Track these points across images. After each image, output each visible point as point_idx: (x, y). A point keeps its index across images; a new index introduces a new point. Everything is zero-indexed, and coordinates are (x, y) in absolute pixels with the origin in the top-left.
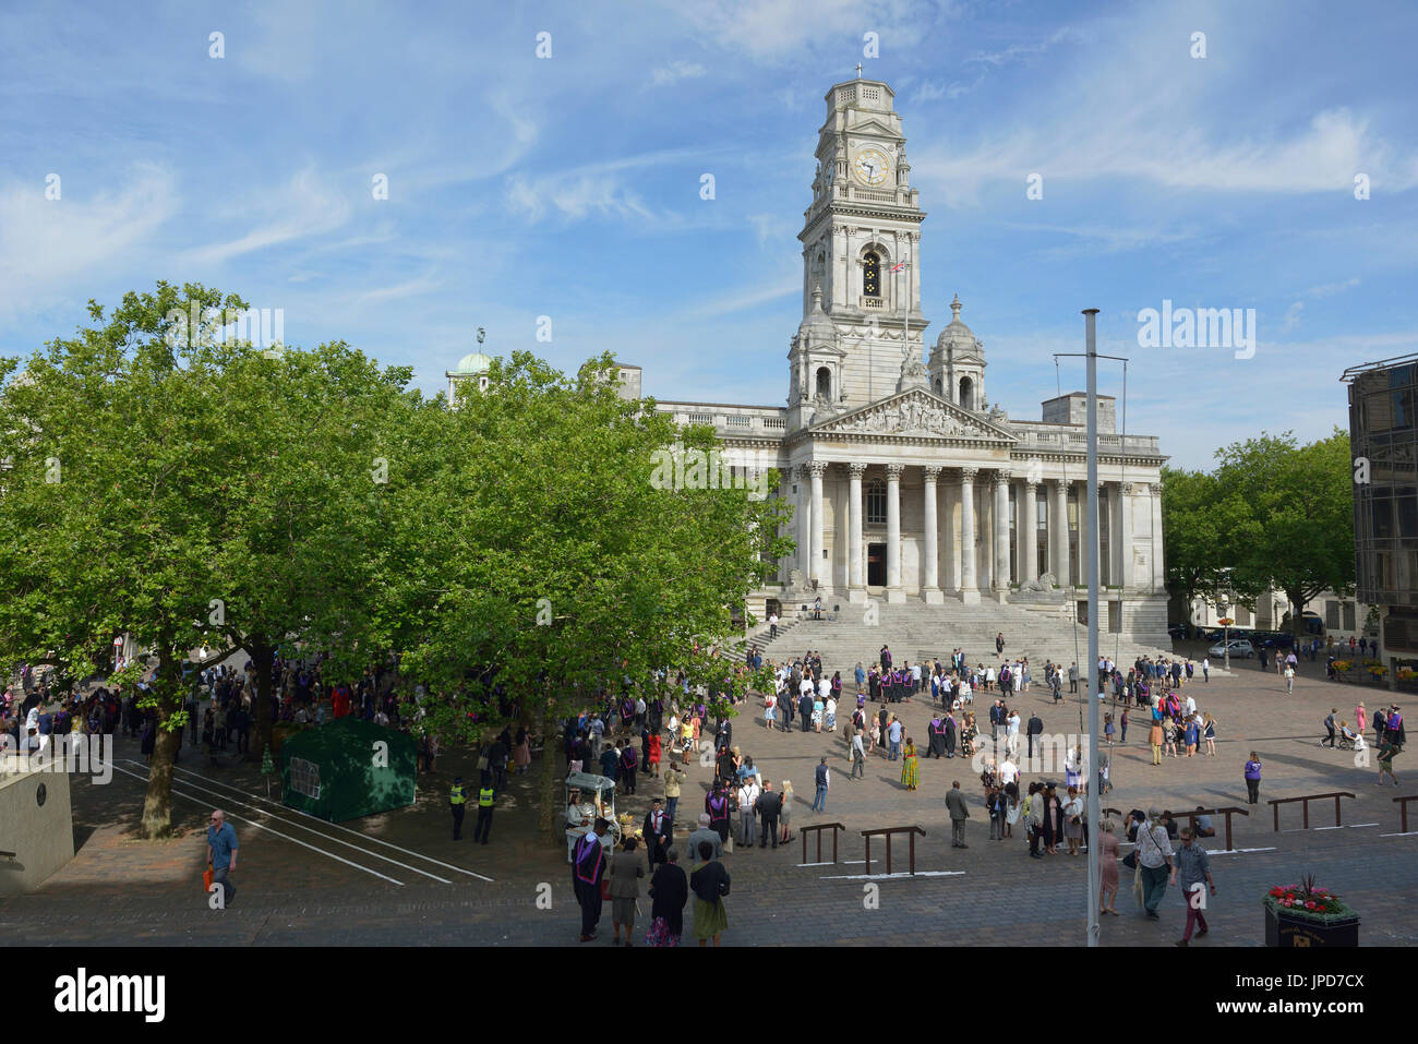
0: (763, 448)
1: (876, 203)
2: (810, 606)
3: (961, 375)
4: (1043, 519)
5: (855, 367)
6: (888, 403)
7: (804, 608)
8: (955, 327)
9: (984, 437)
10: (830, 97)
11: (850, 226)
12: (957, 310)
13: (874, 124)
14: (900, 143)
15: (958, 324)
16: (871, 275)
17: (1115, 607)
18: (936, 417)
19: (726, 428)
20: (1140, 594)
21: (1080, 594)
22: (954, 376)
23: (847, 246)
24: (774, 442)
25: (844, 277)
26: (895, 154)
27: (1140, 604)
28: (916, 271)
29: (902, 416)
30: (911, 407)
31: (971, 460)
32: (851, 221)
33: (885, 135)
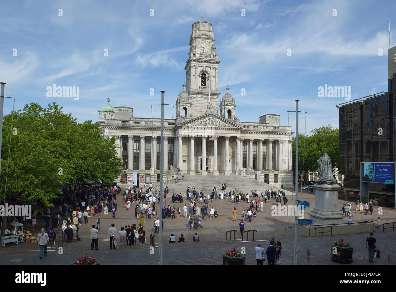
0: (168, 131)
1: (204, 59)
2: (175, 176)
3: (228, 109)
4: (246, 150)
5: (197, 107)
6: (202, 117)
7: (173, 177)
8: (227, 95)
9: (232, 127)
10: (192, 27)
11: (196, 65)
12: (228, 90)
13: (204, 34)
14: (213, 40)
15: (228, 94)
16: (203, 80)
17: (276, 176)
18: (217, 121)
19: (156, 125)
20: (284, 172)
21: (265, 172)
22: (226, 109)
23: (196, 71)
24: (171, 129)
25: (194, 80)
26: (211, 44)
27: (283, 175)
28: (217, 78)
29: (206, 121)
30: (209, 119)
31: (228, 134)
32: (196, 64)
33: (208, 38)
